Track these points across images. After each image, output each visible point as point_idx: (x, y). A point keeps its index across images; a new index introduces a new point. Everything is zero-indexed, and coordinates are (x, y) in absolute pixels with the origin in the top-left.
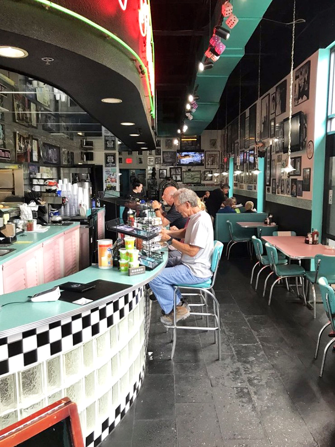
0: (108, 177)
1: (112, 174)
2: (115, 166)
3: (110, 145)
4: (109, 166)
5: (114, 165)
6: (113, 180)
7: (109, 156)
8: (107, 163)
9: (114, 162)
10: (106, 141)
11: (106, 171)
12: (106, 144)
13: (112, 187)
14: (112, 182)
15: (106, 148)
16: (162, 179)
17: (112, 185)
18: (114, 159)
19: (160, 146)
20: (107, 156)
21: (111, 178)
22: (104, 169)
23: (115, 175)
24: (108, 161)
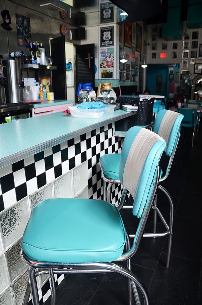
0: (104, 60)
1: (108, 56)
2: (112, 45)
3: (107, 14)
4: (105, 46)
5: (111, 43)
6: (110, 64)
7: (105, 31)
8: (102, 41)
9: (112, 39)
10: (102, 10)
11: (101, 53)
12: (102, 14)
13: (108, 73)
14: (109, 66)
15: (103, 20)
16: (196, 75)
17: (108, 71)
18: (112, 35)
19: (197, 38)
20: (103, 31)
21: (107, 62)
22: (100, 50)
23: (112, 57)
24: (104, 38)
